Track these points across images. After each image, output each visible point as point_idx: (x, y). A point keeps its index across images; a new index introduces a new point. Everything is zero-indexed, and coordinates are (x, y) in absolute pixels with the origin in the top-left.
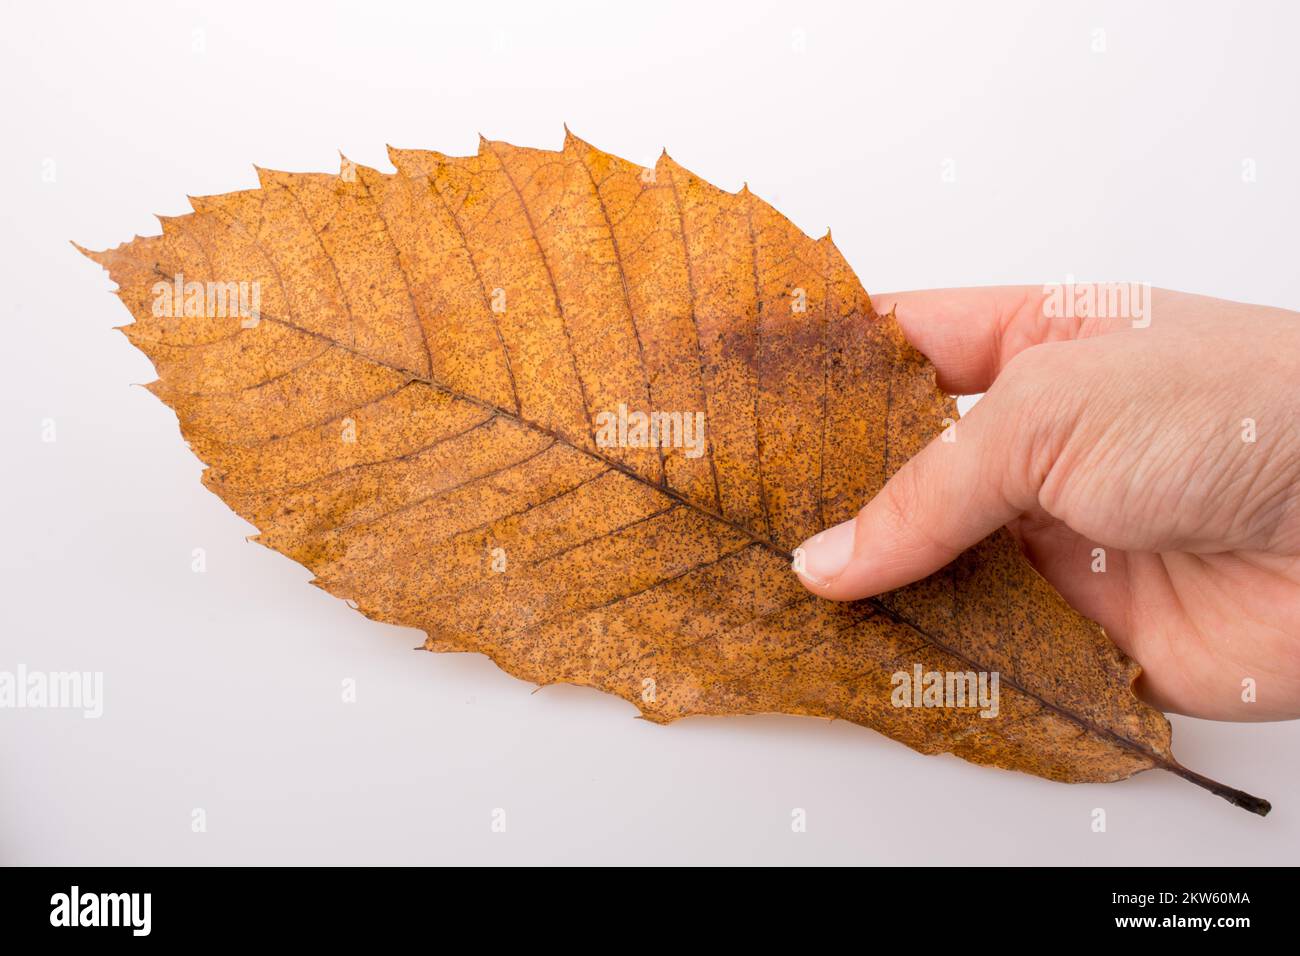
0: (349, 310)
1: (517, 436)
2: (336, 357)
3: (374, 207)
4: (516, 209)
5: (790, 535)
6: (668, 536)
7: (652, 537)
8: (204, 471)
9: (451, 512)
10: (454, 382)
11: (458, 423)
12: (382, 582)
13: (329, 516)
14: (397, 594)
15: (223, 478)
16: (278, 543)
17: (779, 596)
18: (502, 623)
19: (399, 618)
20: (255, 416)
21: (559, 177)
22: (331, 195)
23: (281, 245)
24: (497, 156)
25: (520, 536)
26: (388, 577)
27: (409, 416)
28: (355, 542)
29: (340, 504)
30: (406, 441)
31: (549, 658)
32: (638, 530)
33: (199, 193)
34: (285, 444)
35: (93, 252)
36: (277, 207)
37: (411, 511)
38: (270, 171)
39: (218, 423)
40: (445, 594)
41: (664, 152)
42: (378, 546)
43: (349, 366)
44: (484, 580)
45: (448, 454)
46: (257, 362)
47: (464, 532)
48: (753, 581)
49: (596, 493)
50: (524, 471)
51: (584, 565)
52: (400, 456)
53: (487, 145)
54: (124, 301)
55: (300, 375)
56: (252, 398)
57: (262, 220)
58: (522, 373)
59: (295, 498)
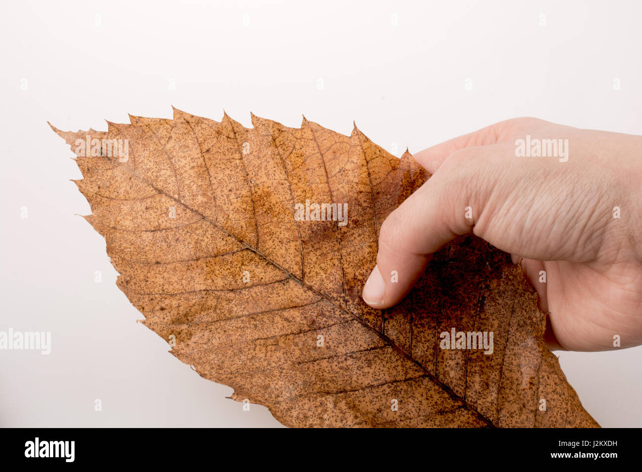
0: (215, 201)
1: (299, 291)
2: (204, 225)
3: (236, 145)
4: (319, 164)
5: (446, 375)
6: (379, 361)
7: (369, 361)
8: (118, 277)
9: (256, 326)
10: (269, 255)
11: (267, 278)
12: (211, 358)
13: (186, 315)
14: (219, 366)
15: (127, 282)
16: (155, 327)
17: (435, 407)
18: (276, 392)
19: (218, 379)
20: (147, 248)
21: (346, 151)
22: (214, 132)
23: (179, 154)
24: (312, 131)
25: (293, 347)
26: (214, 356)
27: (240, 268)
28: (198, 333)
29: (193, 310)
30: (236, 282)
31: (301, 416)
32: (362, 355)
33: (136, 114)
34: (164, 268)
35: (60, 131)
36: (181, 132)
37: (233, 321)
38: (181, 111)
39: (127, 248)
40: (245, 371)
41: (407, 151)
42: (210, 338)
43: (210, 232)
44: (269, 367)
45: (259, 294)
46: (154, 217)
47: (262, 339)
48: (422, 396)
49: (342, 331)
50: (301, 311)
51: (326, 369)
52: (231, 289)
53: (307, 123)
54: (79, 165)
55: (181, 231)
56: (147, 237)
57: (170, 138)
58: (309, 258)
59: (167, 302)
